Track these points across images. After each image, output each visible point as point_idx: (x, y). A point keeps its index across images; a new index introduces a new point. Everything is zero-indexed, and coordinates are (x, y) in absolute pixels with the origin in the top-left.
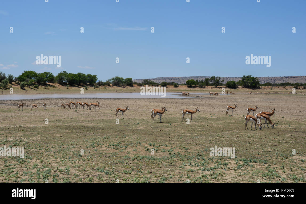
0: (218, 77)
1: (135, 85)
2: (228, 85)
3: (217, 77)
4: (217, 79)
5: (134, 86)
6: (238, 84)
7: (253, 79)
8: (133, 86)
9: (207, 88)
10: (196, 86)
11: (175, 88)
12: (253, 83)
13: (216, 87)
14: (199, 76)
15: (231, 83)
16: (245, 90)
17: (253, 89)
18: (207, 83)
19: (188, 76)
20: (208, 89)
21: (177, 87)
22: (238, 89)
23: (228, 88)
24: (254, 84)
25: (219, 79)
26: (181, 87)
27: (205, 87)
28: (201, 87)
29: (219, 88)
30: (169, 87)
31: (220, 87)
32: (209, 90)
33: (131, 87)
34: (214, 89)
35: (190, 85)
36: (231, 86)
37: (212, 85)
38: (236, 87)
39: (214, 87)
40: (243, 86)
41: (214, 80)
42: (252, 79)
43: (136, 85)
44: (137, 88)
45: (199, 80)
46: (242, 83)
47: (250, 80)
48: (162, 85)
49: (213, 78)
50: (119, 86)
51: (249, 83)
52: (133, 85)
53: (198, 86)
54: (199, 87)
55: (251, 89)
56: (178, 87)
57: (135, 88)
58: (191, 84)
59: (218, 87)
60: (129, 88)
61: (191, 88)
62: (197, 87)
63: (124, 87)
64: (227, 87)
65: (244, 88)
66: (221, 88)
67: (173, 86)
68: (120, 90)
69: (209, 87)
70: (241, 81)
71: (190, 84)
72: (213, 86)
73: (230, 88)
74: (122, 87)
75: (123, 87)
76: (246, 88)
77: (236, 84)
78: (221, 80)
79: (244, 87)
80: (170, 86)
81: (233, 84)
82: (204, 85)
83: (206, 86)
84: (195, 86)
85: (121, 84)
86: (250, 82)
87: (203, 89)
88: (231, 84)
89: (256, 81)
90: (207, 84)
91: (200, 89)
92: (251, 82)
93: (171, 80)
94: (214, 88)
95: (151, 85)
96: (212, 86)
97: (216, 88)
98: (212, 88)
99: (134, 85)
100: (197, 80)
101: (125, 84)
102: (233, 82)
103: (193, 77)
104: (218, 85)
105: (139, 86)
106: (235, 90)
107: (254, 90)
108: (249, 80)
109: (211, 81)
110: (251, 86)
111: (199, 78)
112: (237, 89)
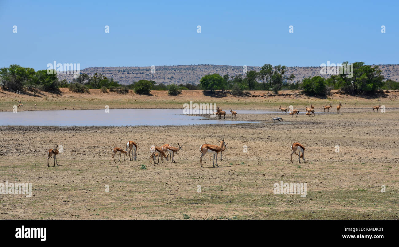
0: (279, 67)
1: (63, 89)
2: (305, 87)
3: (275, 68)
4: (276, 73)
5: (61, 92)
6: (329, 86)
7: (369, 70)
8: (59, 93)
9: (254, 96)
10: (225, 91)
11: (172, 98)
12: (369, 82)
13: (276, 92)
14: (199, 65)
15: (313, 83)
16: (350, 100)
17: (368, 98)
18: (252, 83)
19: (172, 65)
20: (256, 98)
21: (177, 95)
22: (330, 97)
23: (306, 97)
24: (371, 85)
25: (283, 73)
26: (188, 94)
27: (248, 95)
28: (239, 93)
29: (283, 95)
30: (156, 94)
31: (285, 92)
32: (259, 101)
33: (55, 96)
34: (271, 99)
35: (211, 88)
36: (313, 91)
37: (265, 87)
38: (326, 92)
39: (271, 92)
40: (342, 89)
41: (268, 75)
42: (366, 71)
43: (67, 89)
44: (72, 97)
45: (232, 74)
46: (341, 83)
47: (361, 75)
48: (138, 88)
49: (266, 70)
50: (23, 93)
51: (359, 82)
52: (58, 90)
53: (230, 91)
54: (234, 94)
55: (362, 97)
56: (179, 93)
57: (65, 96)
58: (213, 85)
59: (280, 92)
60: (50, 96)
61: (213, 96)
62: (228, 94)
63: (37, 94)
64: (303, 93)
65: (344, 96)
66: (287, 95)
67: (167, 92)
68: (29, 103)
69: (258, 93)
70: (336, 76)
71: (209, 85)
72: (268, 90)
73: (311, 96)
74: (30, 95)
75: (35, 96)
76: (351, 95)
77: (326, 86)
78: (288, 74)
79: (344, 94)
80: (158, 93)
81: (318, 84)
82: (246, 89)
83: (252, 92)
84: (222, 92)
85: (25, 87)
86: (360, 79)
87: (243, 100)
88: (315, 85)
89: (375, 76)
90: (252, 86)
91: (236, 99)
92: (363, 80)
93: (128, 75)
94: (271, 95)
95: (108, 90)
96: (266, 92)
97: (277, 97)
98: (265, 96)
99: (61, 89)
100: (226, 77)
101: (39, 86)
102: (318, 80)
103: (185, 66)
104: (280, 89)
105: (74, 91)
106: (324, 100)
107: (370, 100)
108: (359, 74)
109: (263, 78)
110: (362, 91)
111: (201, 70)
112: (328, 97)
